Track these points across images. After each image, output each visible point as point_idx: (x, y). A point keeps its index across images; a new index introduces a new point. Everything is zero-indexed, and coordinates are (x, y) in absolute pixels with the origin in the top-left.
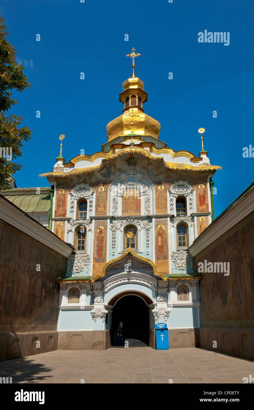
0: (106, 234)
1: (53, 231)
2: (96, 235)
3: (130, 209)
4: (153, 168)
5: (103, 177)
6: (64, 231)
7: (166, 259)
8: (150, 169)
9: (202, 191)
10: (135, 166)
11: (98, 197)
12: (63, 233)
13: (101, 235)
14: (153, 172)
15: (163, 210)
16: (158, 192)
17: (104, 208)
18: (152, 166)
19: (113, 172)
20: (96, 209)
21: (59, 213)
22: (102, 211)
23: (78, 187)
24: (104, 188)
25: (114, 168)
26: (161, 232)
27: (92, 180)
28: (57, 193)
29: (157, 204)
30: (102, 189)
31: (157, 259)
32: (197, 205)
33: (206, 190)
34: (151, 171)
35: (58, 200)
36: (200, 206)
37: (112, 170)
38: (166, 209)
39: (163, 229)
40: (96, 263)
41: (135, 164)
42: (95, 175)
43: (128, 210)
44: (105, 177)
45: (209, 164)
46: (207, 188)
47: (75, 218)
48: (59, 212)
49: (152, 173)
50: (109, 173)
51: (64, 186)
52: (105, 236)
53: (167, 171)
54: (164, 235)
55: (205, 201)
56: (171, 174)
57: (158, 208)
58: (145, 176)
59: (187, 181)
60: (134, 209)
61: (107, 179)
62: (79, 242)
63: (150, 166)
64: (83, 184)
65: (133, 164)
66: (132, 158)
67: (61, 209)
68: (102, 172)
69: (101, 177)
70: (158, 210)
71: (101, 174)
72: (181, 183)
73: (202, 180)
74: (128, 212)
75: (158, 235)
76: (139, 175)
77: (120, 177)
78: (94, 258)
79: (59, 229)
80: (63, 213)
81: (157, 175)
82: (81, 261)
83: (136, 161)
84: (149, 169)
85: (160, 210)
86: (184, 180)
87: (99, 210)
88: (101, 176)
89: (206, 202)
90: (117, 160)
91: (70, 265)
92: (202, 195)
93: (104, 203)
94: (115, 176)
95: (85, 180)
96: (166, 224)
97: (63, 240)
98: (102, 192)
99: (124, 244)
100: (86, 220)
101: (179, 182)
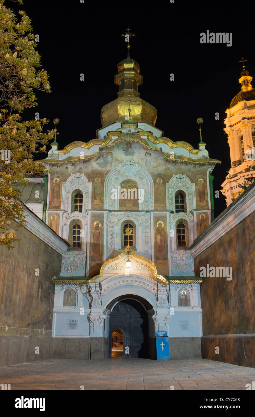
0: (103, 230)
1: (47, 223)
2: (92, 230)
3: (128, 203)
4: (151, 160)
5: (99, 166)
6: (59, 225)
7: (166, 260)
8: (148, 160)
9: (201, 186)
10: (133, 156)
11: (94, 189)
12: (58, 227)
13: (98, 231)
14: (152, 163)
15: (162, 205)
16: (156, 186)
17: (100, 201)
18: (149, 157)
19: (109, 162)
20: (93, 202)
21: (53, 205)
22: (99, 204)
23: (73, 176)
24: (101, 179)
25: (111, 157)
26: (160, 229)
27: (88, 169)
28: (51, 183)
29: (156, 199)
30: (99, 180)
31: (157, 259)
32: (196, 201)
33: (205, 185)
34: (149, 162)
35: (53, 190)
36: (200, 203)
37: (109, 159)
38: (164, 204)
39: (162, 226)
40: (92, 262)
41: (132, 154)
42: (91, 164)
43: (125, 204)
44: (102, 167)
45: (209, 157)
46: (207, 183)
47: (70, 211)
48: (53, 203)
49: (150, 164)
50: (106, 163)
51: (58, 175)
52: (102, 232)
53: (166, 164)
54: (163, 233)
55: (205, 197)
56: (169, 166)
57: (157, 203)
58: (142, 167)
59: (186, 175)
60: (131, 203)
61: (104, 169)
62: (74, 237)
63: (148, 157)
64: (79, 174)
65: (131, 154)
66: (130, 148)
67: (55, 199)
68: (99, 161)
69: (98, 167)
70: (157, 205)
71: (97, 163)
72: (180, 175)
73: (202, 174)
74: (125, 206)
75: (157, 232)
76: (137, 165)
77: (117, 167)
78: (90, 256)
79: (53, 222)
80: (57, 205)
81: (155, 167)
82: (76, 259)
83: (134, 151)
84: (146, 160)
85: (159, 205)
86: (183, 174)
87: (95, 203)
88: (97, 165)
89: (206, 199)
90: (114, 149)
91: (64, 263)
92: (201, 190)
93: (101, 196)
94: (111, 166)
95: (80, 169)
96: (165, 222)
97: (57, 234)
98: (99, 183)
99: (121, 241)
100: (82, 214)
101: (178, 175)
